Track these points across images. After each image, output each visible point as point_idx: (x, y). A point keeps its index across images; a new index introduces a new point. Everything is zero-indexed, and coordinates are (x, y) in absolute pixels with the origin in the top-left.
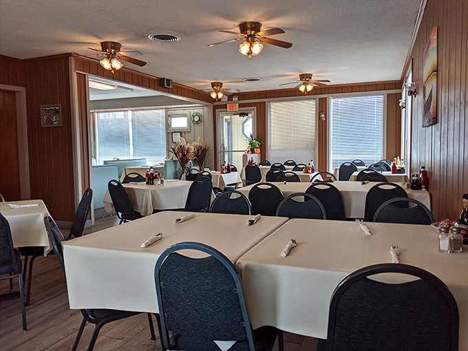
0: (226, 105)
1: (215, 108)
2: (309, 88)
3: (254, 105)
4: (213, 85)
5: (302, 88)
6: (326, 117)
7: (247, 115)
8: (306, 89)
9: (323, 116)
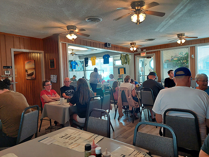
0: (140, 53)
1: (135, 55)
2: (183, 41)
3: (155, 52)
4: (131, 44)
5: (179, 42)
6: (194, 56)
7: (151, 57)
8: (181, 42)
9: (193, 56)
